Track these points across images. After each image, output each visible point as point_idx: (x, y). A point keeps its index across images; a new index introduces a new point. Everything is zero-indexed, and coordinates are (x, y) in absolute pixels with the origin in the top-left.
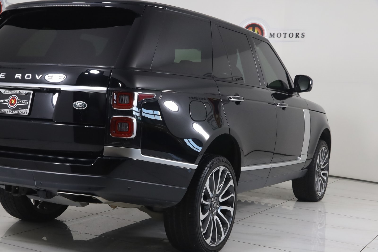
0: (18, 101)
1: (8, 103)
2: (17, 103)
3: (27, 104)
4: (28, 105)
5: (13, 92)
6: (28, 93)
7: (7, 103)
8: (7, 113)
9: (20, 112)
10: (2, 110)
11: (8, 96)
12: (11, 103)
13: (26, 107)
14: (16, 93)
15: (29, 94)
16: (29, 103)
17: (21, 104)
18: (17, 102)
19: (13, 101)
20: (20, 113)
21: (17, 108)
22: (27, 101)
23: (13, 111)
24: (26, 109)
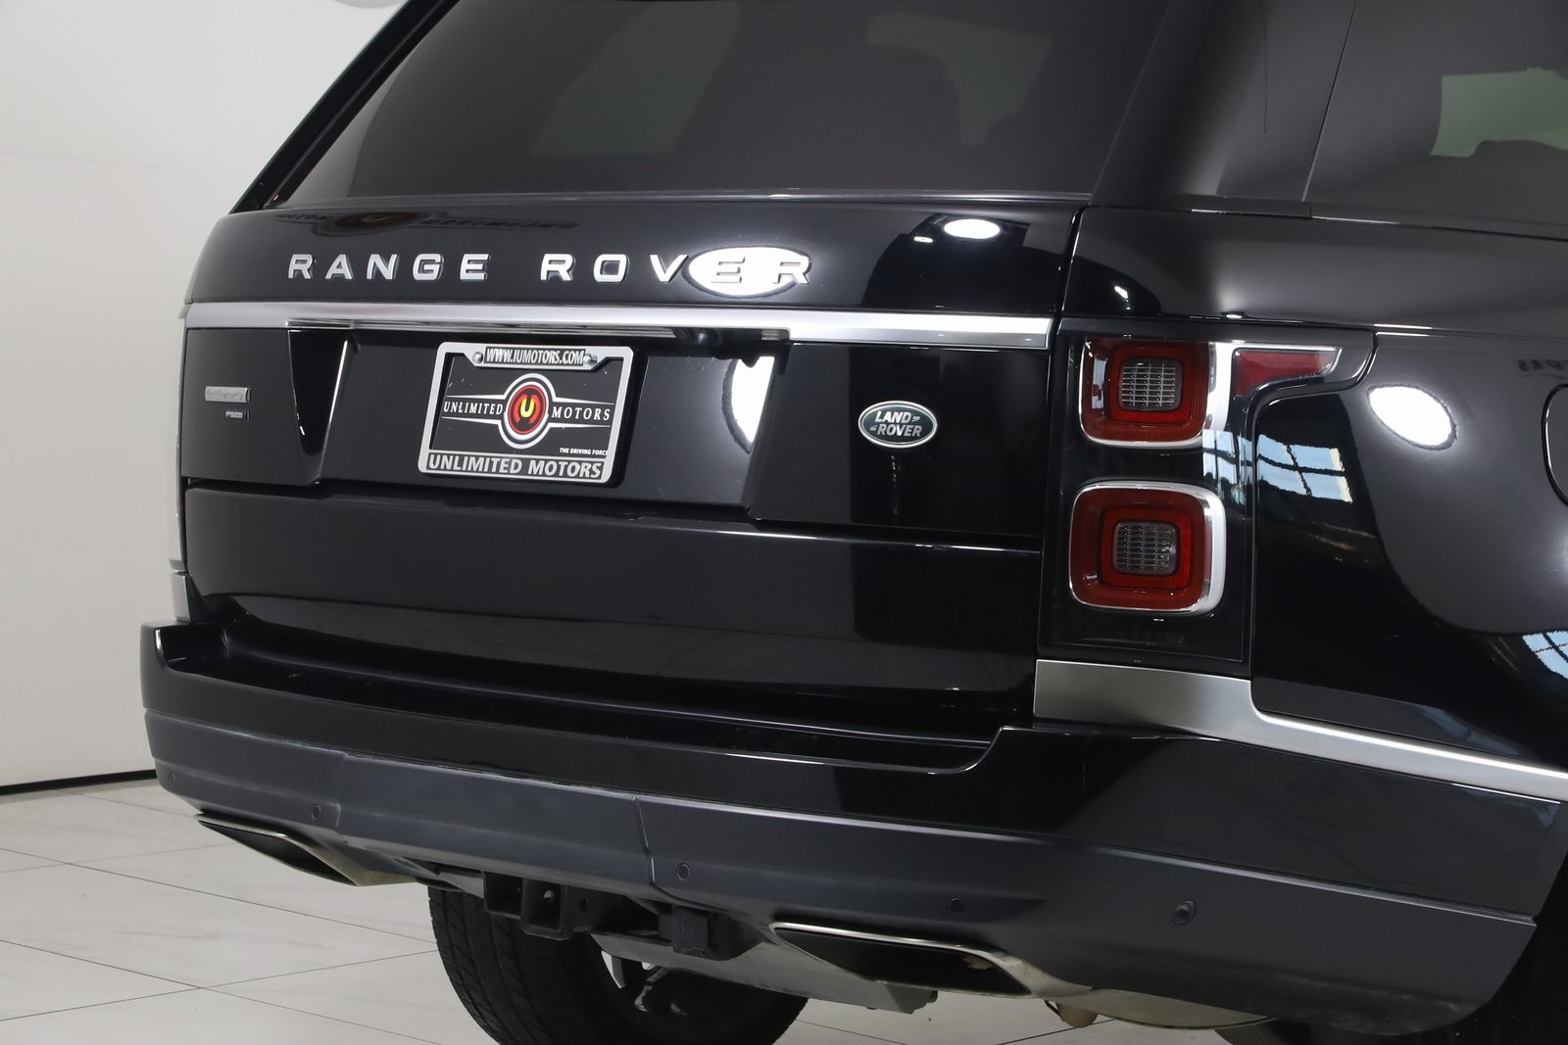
0: (552, 404)
1: (501, 417)
2: (550, 420)
3: (601, 422)
4: (609, 430)
5: (527, 355)
6: (607, 361)
7: (495, 417)
8: (497, 472)
9: (566, 467)
10: (473, 459)
11: (498, 378)
12: (518, 419)
13: (595, 438)
14: (542, 364)
15: (614, 363)
16: (612, 414)
17: (572, 420)
18: (550, 412)
19: (527, 409)
20: (565, 475)
21: (551, 445)
22: (603, 408)
23: (526, 463)
24: (601, 452)
